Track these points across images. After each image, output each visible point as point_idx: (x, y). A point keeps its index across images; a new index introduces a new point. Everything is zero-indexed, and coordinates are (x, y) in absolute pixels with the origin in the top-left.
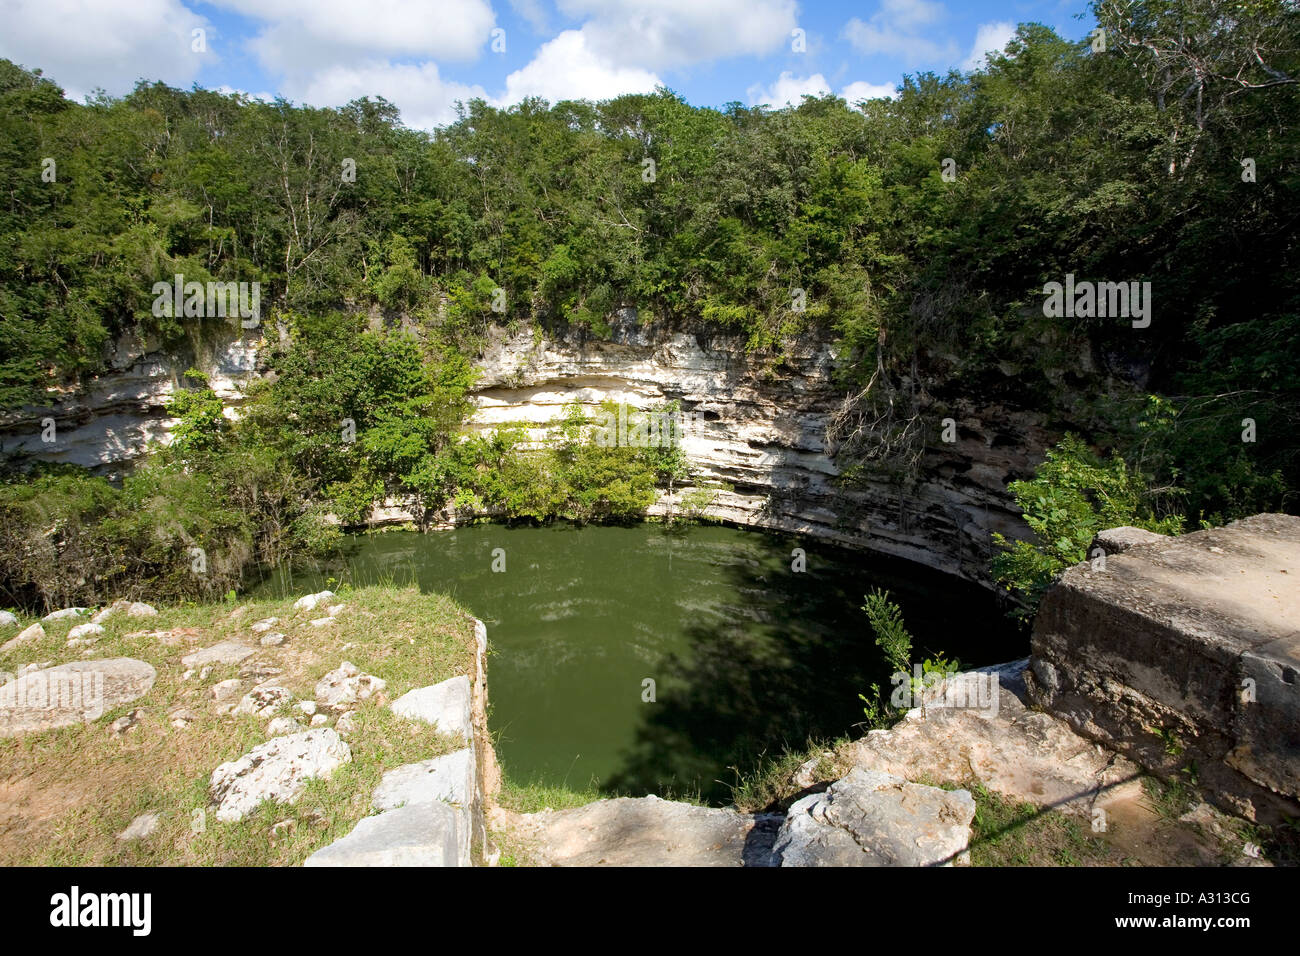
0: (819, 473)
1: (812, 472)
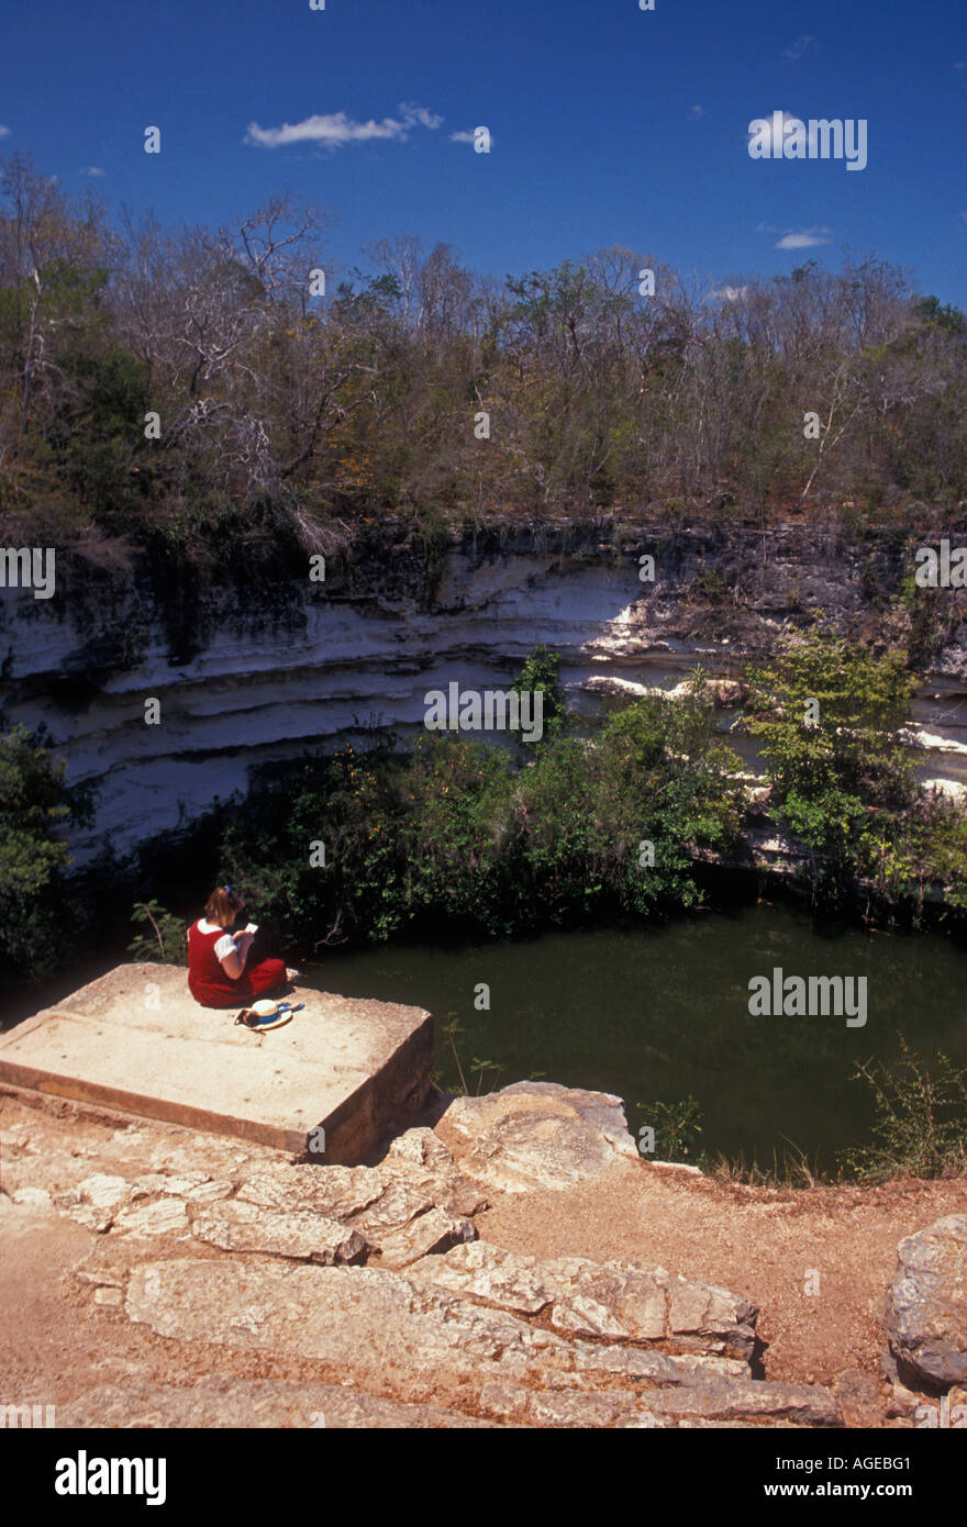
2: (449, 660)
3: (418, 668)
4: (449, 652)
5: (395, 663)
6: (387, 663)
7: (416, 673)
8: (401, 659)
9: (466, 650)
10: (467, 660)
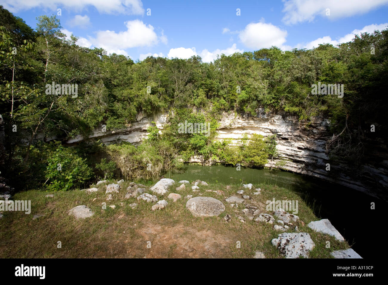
0: (321, 158)
1: (318, 158)
2: (134, 131)
9: (137, 129)
10: (137, 131)
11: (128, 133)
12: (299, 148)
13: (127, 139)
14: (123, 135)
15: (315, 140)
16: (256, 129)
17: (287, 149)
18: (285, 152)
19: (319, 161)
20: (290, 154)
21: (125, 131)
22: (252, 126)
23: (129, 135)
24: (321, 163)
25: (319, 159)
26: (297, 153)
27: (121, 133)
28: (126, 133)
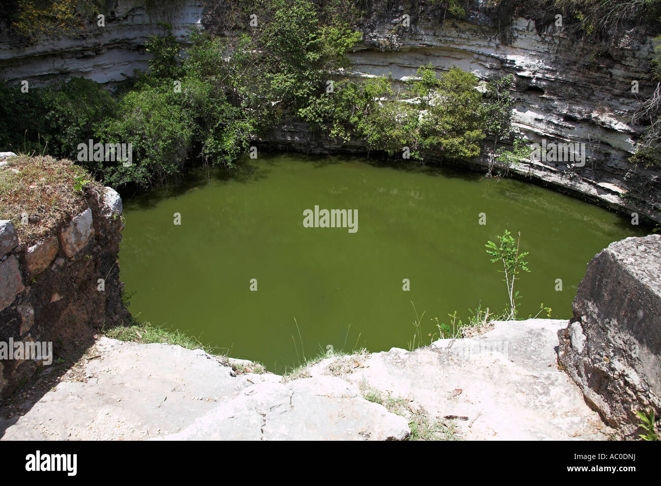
0: (619, 150)
1: (614, 148)
2: (109, 49)
3: (94, 54)
4: (108, 45)
5: (82, 52)
6: (76, 52)
7: (93, 57)
8: (85, 49)
9: (118, 43)
10: (119, 48)
11: (90, 53)
12: (568, 118)
13: (87, 73)
14: (78, 58)
15: (611, 99)
16: (463, 56)
17: (536, 119)
18: (530, 128)
19: (613, 156)
20: (543, 134)
21: (80, 49)
22: (452, 46)
23: (95, 60)
24: (617, 162)
25: (613, 152)
26: (561, 131)
27: (69, 52)
28: (86, 53)
